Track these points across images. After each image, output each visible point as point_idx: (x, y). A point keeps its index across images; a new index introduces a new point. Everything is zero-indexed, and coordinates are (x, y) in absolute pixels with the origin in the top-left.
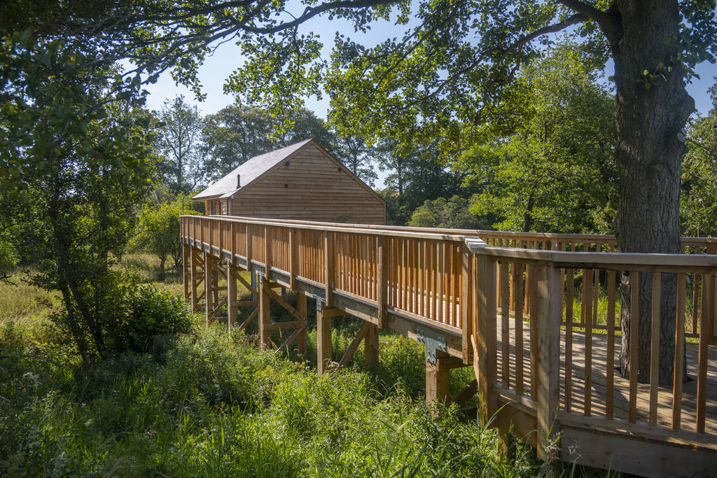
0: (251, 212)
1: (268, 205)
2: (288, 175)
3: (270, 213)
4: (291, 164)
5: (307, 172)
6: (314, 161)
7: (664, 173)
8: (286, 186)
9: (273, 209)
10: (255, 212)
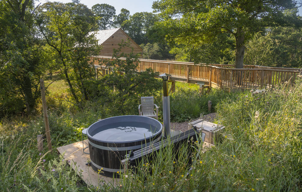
0: (102, 54)
1: (108, 51)
2: (113, 41)
3: (108, 54)
4: (114, 37)
5: (119, 40)
6: (121, 36)
7: (242, 58)
8: (113, 45)
9: (109, 53)
10: (104, 54)
